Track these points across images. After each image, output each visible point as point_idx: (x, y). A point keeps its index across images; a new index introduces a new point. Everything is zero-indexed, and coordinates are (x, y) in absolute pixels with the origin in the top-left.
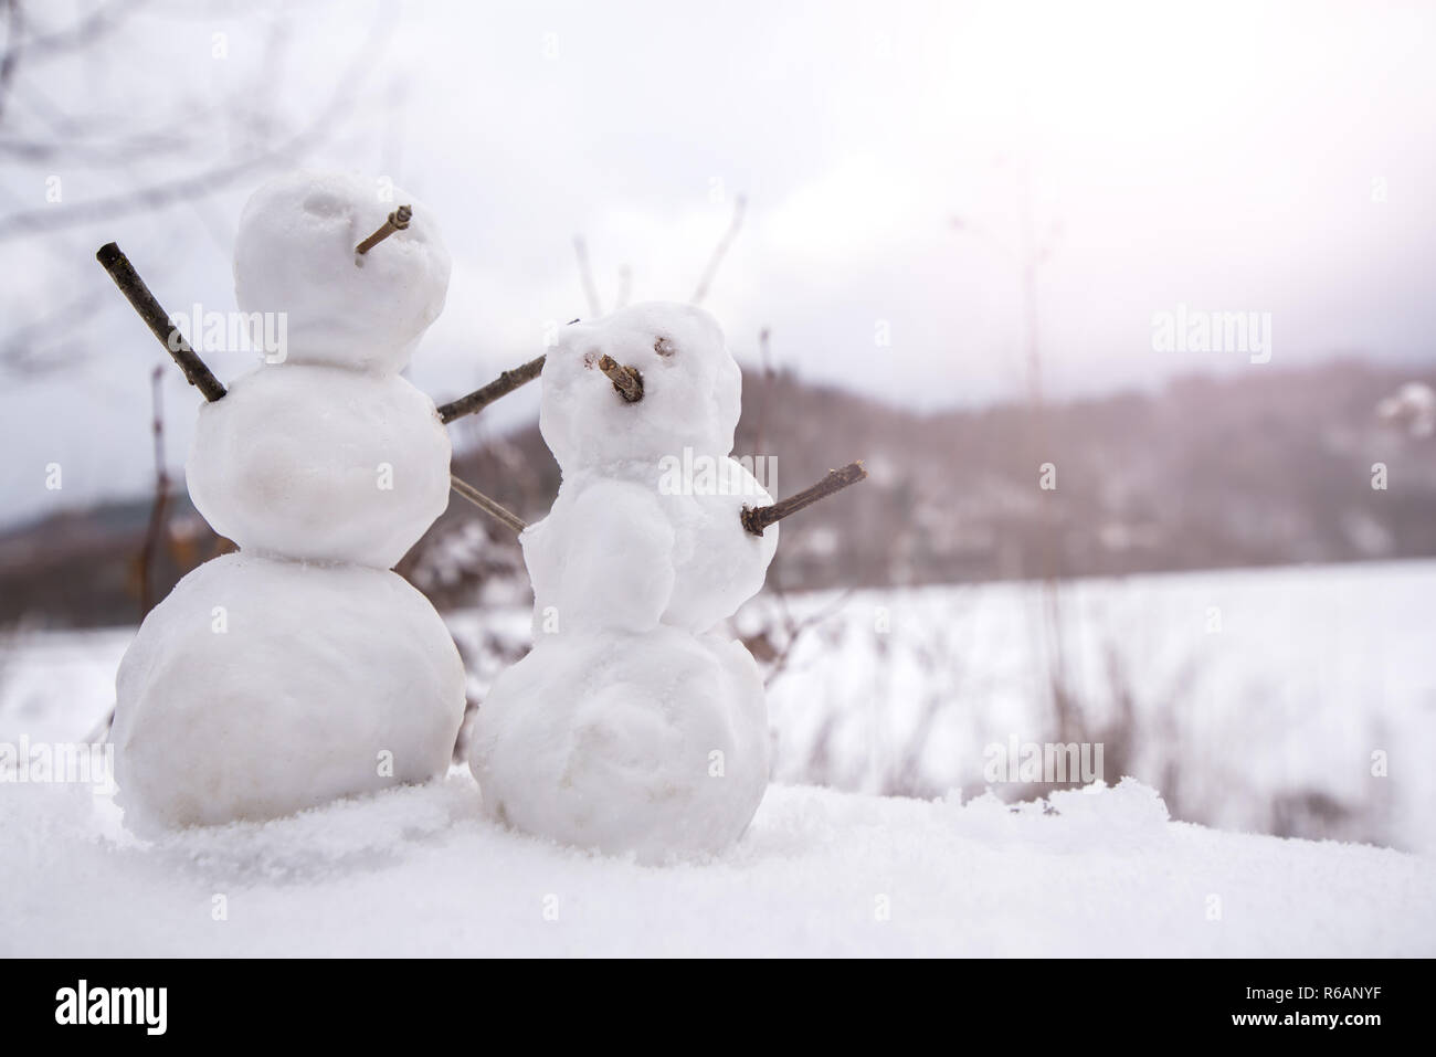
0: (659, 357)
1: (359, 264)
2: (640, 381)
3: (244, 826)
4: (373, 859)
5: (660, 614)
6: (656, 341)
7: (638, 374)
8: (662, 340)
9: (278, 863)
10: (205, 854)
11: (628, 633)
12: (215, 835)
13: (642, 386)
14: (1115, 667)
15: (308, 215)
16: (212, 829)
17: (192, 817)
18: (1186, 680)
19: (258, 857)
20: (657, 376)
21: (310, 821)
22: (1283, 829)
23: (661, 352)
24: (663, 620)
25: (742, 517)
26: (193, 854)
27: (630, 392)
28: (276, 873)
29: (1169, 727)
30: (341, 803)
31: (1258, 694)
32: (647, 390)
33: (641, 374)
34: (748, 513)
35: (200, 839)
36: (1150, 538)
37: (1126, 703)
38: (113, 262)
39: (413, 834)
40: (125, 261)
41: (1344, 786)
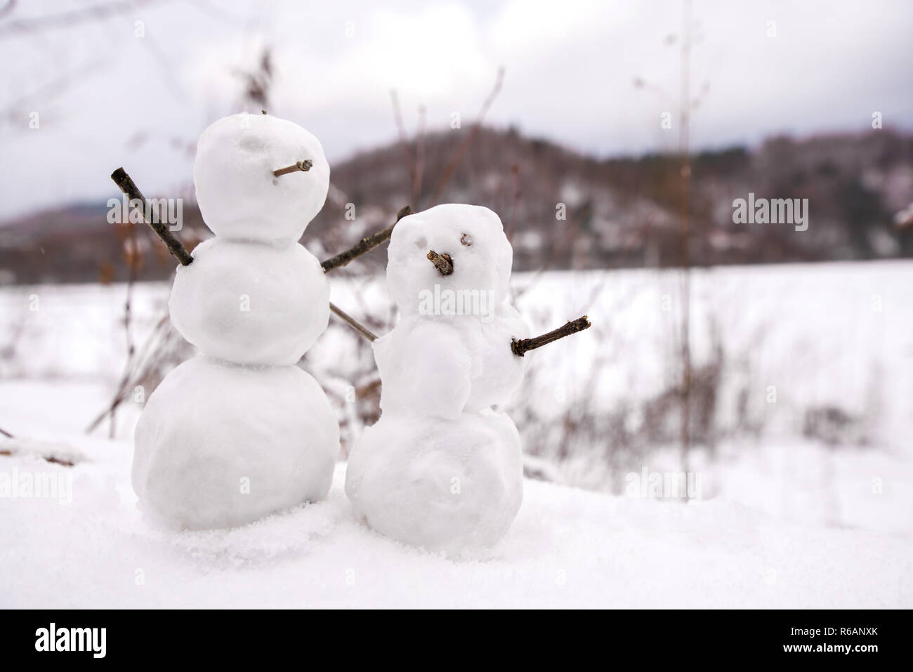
0: (464, 247)
1: (275, 183)
2: (451, 262)
3: (217, 532)
4: (292, 554)
5: (462, 408)
6: (461, 236)
7: (450, 258)
8: (465, 235)
9: (238, 557)
10: (195, 550)
11: (441, 419)
12: (200, 537)
13: (452, 266)
14: (714, 328)
15: (242, 151)
16: (198, 533)
17: (187, 526)
18: (760, 336)
19: (226, 551)
20: (462, 260)
21: (256, 530)
22: (810, 432)
23: (464, 243)
24: (463, 411)
25: (512, 346)
26: (189, 550)
27: (445, 270)
28: (238, 562)
29: (745, 364)
30: (273, 517)
31: (803, 347)
32: (456, 268)
33: (452, 258)
34: (515, 343)
35: (192, 540)
36: (743, 242)
37: (719, 351)
38: (121, 181)
39: (314, 536)
40: (129, 179)
41: (851, 403)
